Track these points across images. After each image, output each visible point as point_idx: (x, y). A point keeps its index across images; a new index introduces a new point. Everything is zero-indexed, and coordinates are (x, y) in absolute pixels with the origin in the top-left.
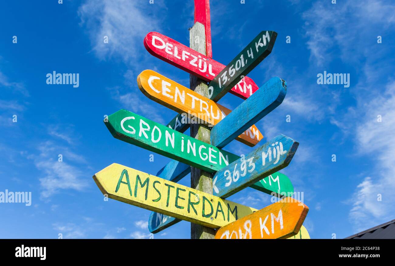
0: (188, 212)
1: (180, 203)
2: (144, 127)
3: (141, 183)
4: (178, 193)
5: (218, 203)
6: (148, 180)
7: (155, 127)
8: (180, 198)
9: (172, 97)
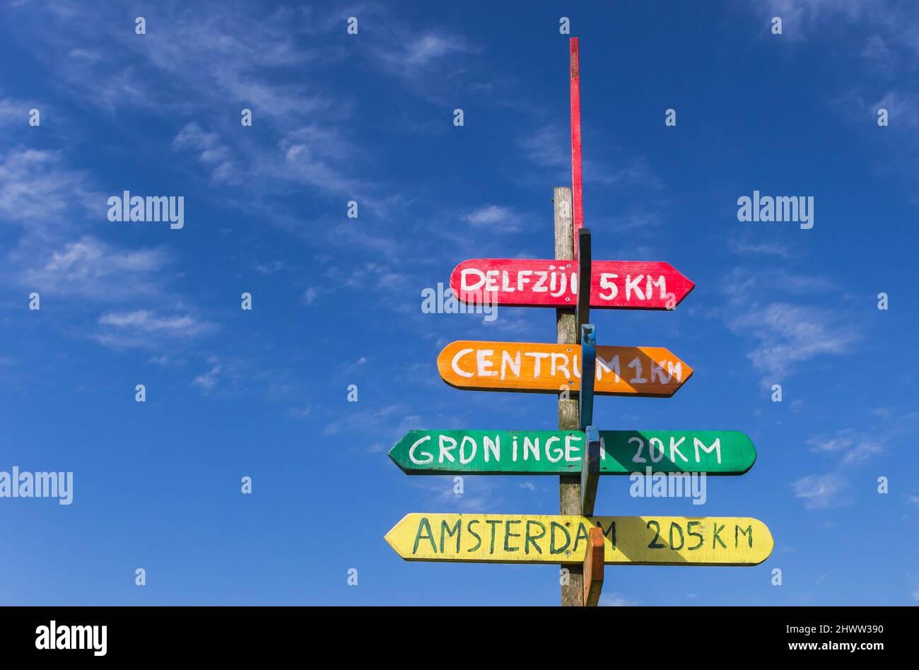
0: (525, 553)
1: (512, 542)
2: (447, 444)
3: (448, 530)
4: (508, 529)
5: (579, 525)
6: (459, 524)
7: (466, 438)
8: (511, 535)
9: (496, 373)
